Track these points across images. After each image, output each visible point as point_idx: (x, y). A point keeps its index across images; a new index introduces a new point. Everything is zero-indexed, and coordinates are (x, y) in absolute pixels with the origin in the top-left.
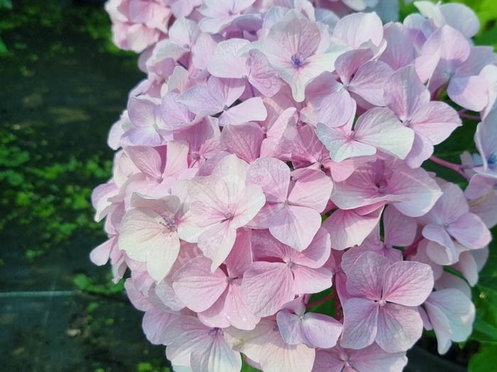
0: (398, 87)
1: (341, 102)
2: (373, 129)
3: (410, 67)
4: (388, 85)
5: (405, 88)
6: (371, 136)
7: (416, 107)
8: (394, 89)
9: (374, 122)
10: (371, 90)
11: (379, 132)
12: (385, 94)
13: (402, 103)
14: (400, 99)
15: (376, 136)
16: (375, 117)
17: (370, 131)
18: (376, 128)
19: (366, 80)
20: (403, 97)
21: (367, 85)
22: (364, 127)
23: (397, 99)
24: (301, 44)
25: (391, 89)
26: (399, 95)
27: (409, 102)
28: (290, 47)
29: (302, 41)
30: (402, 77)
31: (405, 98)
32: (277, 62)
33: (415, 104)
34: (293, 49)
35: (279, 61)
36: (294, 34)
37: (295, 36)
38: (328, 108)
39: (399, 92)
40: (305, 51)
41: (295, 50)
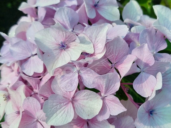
0: (101, 82)
1: (74, 78)
2: (84, 98)
3: (108, 75)
4: (96, 79)
5: (105, 82)
6: (82, 101)
7: (110, 90)
9: (85, 94)
11: (87, 99)
12: (93, 83)
13: (102, 88)
14: (101, 86)
15: (85, 101)
16: (86, 93)
17: (82, 98)
18: (86, 97)
19: (87, 72)
22: (80, 96)
23: (100, 86)
24: (67, 36)
25: (98, 81)
26: (101, 85)
27: (107, 88)
28: (62, 36)
29: (67, 35)
30: (104, 78)
31: (104, 87)
32: (53, 44)
33: (111, 88)
34: (63, 38)
35: (54, 44)
36: (63, 31)
37: (64, 32)
38: (66, 80)
39: (102, 83)
40: (70, 39)
41: (64, 38)
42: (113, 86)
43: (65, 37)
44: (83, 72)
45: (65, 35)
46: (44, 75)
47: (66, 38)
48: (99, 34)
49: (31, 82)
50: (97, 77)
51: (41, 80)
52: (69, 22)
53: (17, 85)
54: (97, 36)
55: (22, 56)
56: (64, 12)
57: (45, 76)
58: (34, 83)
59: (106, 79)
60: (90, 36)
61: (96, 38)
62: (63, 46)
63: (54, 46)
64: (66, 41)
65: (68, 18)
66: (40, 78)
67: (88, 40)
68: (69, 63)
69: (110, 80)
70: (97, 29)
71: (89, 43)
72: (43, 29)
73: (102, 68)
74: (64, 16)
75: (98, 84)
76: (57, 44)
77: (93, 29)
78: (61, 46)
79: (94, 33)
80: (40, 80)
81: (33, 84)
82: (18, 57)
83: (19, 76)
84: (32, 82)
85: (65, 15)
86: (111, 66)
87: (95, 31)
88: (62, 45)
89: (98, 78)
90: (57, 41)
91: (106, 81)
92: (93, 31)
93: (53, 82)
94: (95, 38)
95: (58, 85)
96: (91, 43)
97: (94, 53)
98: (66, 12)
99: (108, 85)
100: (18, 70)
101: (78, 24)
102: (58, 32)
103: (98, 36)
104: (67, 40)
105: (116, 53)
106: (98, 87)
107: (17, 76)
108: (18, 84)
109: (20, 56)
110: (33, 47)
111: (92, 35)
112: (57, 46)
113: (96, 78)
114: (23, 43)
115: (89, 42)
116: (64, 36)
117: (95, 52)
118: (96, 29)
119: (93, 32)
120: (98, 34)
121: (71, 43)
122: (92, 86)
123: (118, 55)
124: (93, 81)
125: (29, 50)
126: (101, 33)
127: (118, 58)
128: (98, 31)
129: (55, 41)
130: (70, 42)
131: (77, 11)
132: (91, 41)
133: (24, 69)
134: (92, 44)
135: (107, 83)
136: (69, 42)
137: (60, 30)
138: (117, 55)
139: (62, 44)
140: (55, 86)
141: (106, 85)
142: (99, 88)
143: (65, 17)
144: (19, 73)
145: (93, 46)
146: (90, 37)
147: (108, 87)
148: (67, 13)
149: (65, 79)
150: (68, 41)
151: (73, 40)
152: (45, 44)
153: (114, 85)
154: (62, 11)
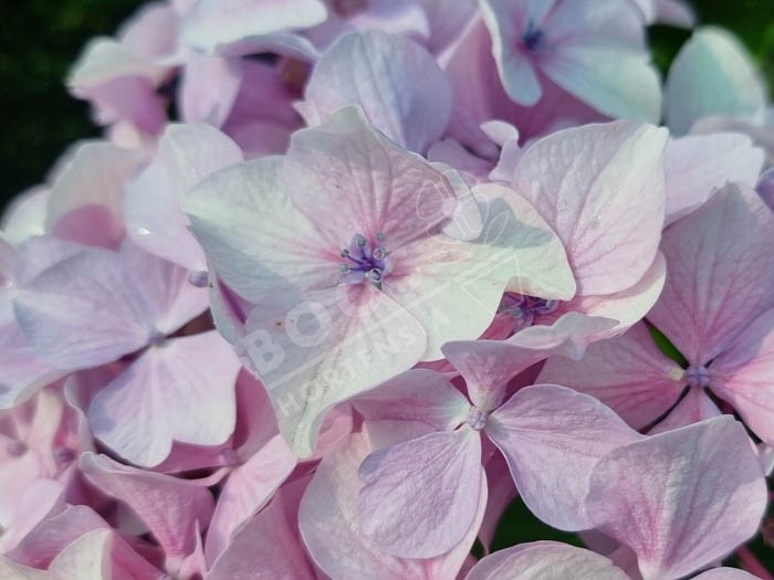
0: (647, 480)
1: (451, 470)
4: (614, 467)
5: (674, 485)
8: (634, 478)
9: (537, 575)
10: (560, 453)
12: (596, 493)
13: (651, 525)
14: (647, 512)
16: (542, 564)
19: (544, 420)
20: (659, 509)
21: (547, 435)
23: (638, 513)
24: (394, 201)
25: (623, 478)
26: (645, 502)
27: (682, 523)
28: (360, 202)
29: (395, 191)
30: (669, 452)
31: (666, 515)
32: (301, 254)
33: (703, 527)
34: (367, 211)
35: (307, 251)
36: (369, 167)
37: (375, 174)
38: (398, 484)
39: (650, 494)
40: (409, 221)
41: (372, 215)
42: (717, 507)
43: (379, 204)
44: (519, 421)
45: (379, 192)
46: (238, 463)
47: (386, 215)
48: (601, 176)
49: (153, 505)
50: (618, 454)
51: (216, 491)
52: (394, 118)
53: (53, 531)
54: (588, 191)
55: (93, 345)
56: (367, 62)
57: (244, 468)
58: (172, 514)
59: (683, 463)
60: (542, 190)
61: (582, 205)
62: (368, 264)
63: (312, 267)
64: (384, 231)
65: (389, 98)
66: (213, 480)
67: (532, 219)
68: (420, 365)
69: (704, 469)
70: (592, 148)
71: (537, 239)
72: (241, 165)
73: (621, 396)
74: (364, 87)
75: (625, 501)
76: (330, 256)
77: (565, 143)
78: (356, 265)
79: (571, 172)
80: (208, 494)
81: (163, 520)
82: (66, 351)
83: (67, 476)
84: (159, 505)
85: (371, 76)
86: (686, 377)
87: (577, 160)
88: (358, 258)
89: (630, 454)
90: (325, 239)
91: (680, 479)
92: (567, 162)
93: (308, 503)
94: (575, 201)
95: (341, 517)
96: (549, 240)
97: (578, 297)
98: (377, 63)
99: (689, 502)
100: (58, 441)
101: (442, 139)
102: (340, 176)
103: (594, 189)
104: (393, 222)
105: (710, 295)
106: (620, 519)
107: (56, 478)
108: (62, 524)
109: (81, 342)
110: (163, 287)
111: (559, 187)
112: (329, 264)
113: (617, 459)
114: (102, 266)
115: (537, 229)
116: (372, 201)
117: (585, 292)
118: (586, 147)
119: (567, 168)
120: (594, 179)
121: (413, 244)
122: (583, 510)
123: (723, 306)
124: (591, 481)
125: (133, 310)
126: (612, 169)
127: (724, 329)
128: (594, 162)
129: (317, 237)
130: (413, 240)
131: (444, 59)
132: (548, 222)
133: (109, 426)
134: (556, 241)
135: (685, 487)
136: (401, 237)
137: (352, 164)
138: (716, 304)
139: (363, 251)
140: (320, 525)
141: (680, 500)
142: (630, 528)
143: (375, 87)
144: (69, 456)
145: (562, 255)
146: (539, 198)
147: (690, 514)
148: (388, 70)
149: (394, 479)
150: (398, 234)
151: (431, 225)
152: (250, 251)
153: (723, 501)
154: (356, 54)
